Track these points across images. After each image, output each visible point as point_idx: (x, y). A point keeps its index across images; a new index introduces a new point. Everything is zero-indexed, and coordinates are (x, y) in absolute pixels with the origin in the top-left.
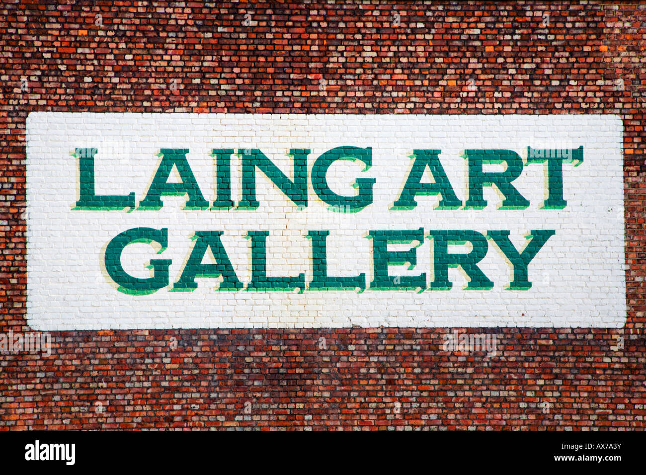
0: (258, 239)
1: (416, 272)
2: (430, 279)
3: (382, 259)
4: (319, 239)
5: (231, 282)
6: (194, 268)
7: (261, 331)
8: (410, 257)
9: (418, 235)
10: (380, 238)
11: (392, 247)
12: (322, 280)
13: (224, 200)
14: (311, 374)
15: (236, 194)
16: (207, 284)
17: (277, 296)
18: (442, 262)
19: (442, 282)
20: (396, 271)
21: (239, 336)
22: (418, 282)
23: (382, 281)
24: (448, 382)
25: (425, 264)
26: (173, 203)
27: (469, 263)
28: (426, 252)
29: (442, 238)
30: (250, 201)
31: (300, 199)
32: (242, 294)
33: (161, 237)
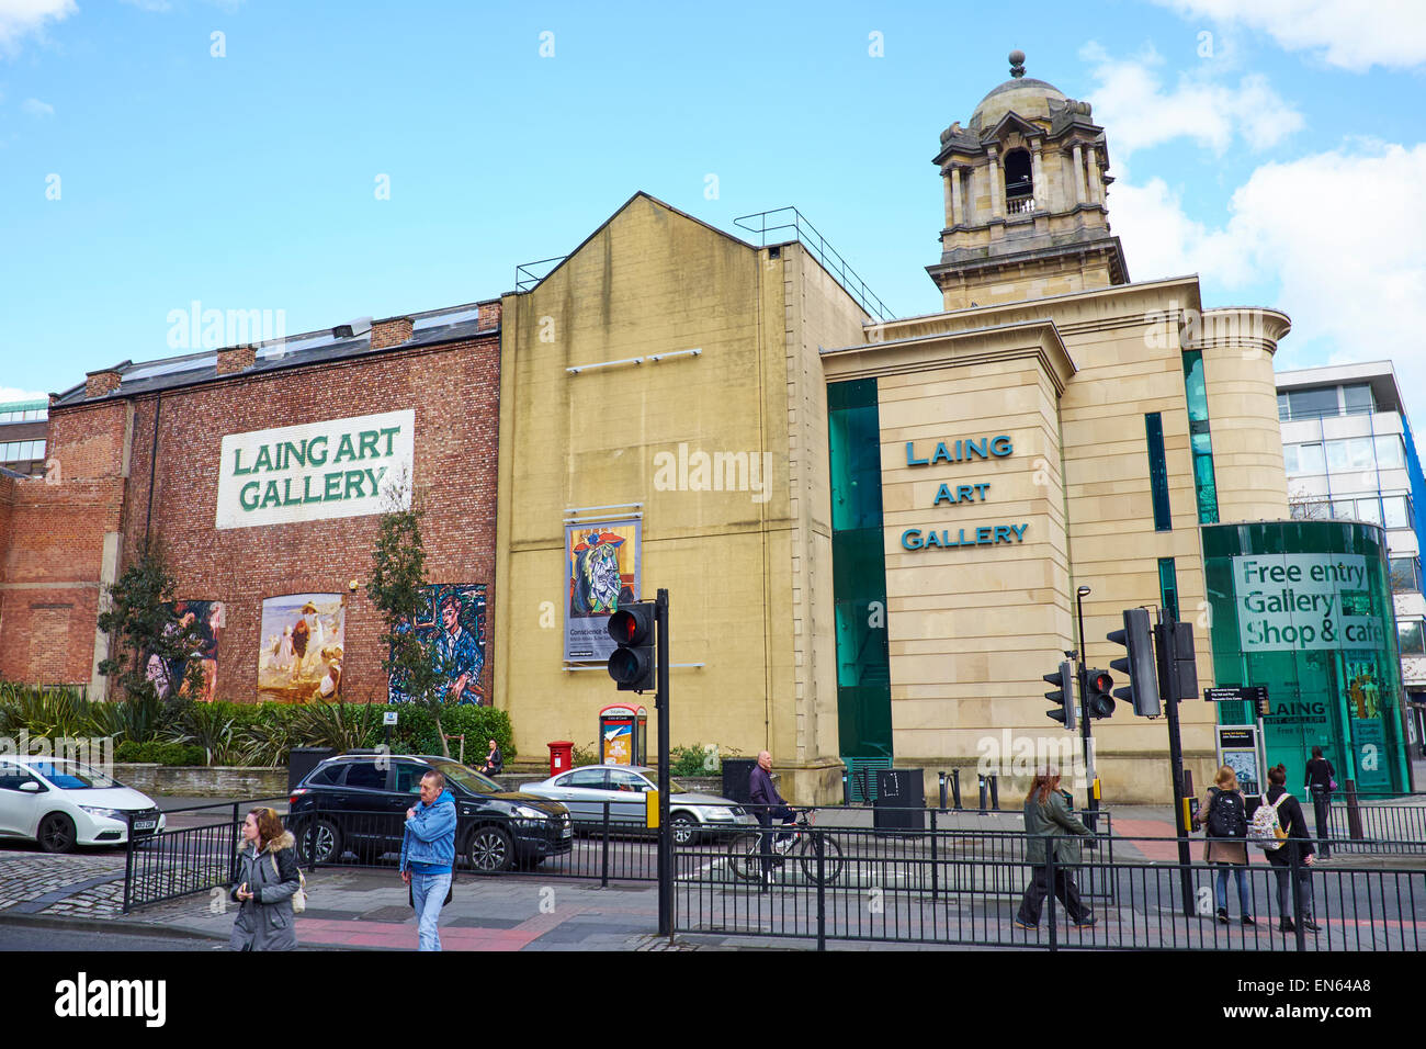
0: (288, 481)
1: (338, 493)
2: (344, 494)
3: (328, 487)
4: (307, 479)
5: (278, 504)
6: (267, 498)
7: (286, 524)
8: (337, 485)
9: (340, 474)
10: (328, 477)
11: (331, 482)
12: (308, 499)
13: (278, 467)
14: (301, 543)
15: (282, 464)
16: (270, 504)
17: (292, 508)
18: (348, 485)
19: (348, 496)
20: (333, 492)
21: (279, 527)
22: (338, 497)
23: (328, 497)
24: (347, 543)
25: (342, 489)
26: (262, 468)
27: (357, 485)
28: (343, 481)
29: (349, 474)
30: (287, 466)
31: (303, 464)
32: (281, 507)
33: (256, 485)
